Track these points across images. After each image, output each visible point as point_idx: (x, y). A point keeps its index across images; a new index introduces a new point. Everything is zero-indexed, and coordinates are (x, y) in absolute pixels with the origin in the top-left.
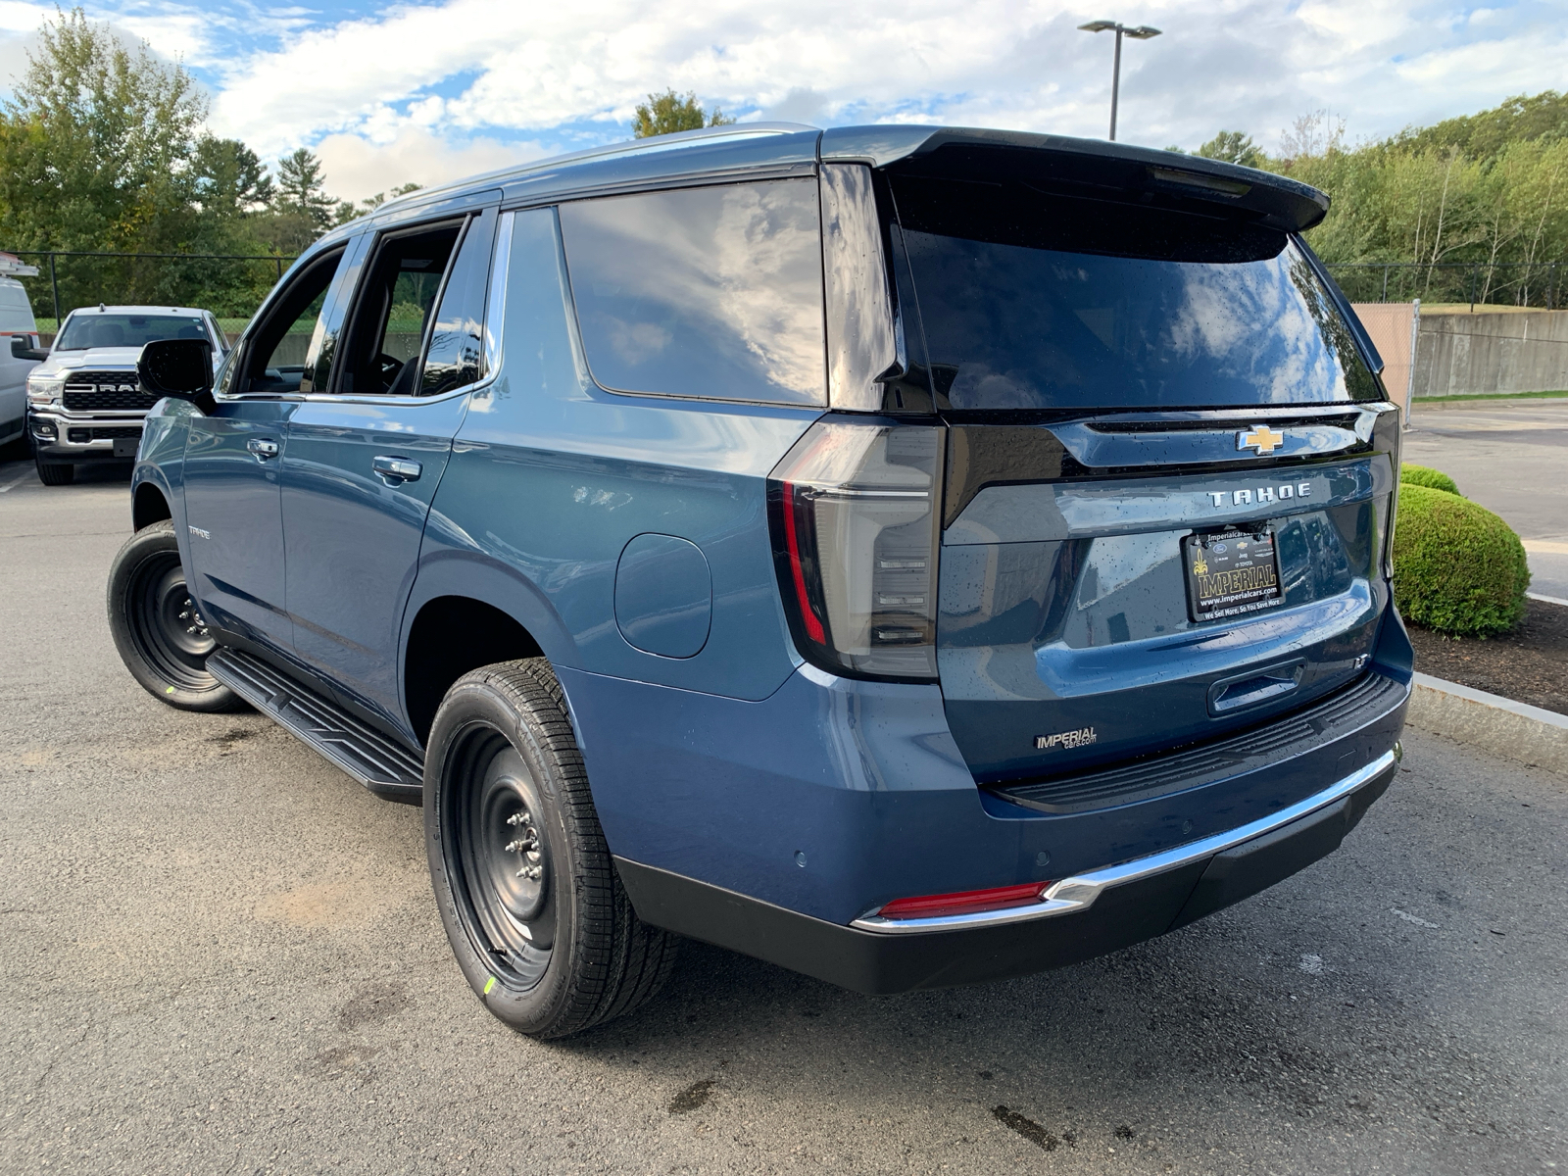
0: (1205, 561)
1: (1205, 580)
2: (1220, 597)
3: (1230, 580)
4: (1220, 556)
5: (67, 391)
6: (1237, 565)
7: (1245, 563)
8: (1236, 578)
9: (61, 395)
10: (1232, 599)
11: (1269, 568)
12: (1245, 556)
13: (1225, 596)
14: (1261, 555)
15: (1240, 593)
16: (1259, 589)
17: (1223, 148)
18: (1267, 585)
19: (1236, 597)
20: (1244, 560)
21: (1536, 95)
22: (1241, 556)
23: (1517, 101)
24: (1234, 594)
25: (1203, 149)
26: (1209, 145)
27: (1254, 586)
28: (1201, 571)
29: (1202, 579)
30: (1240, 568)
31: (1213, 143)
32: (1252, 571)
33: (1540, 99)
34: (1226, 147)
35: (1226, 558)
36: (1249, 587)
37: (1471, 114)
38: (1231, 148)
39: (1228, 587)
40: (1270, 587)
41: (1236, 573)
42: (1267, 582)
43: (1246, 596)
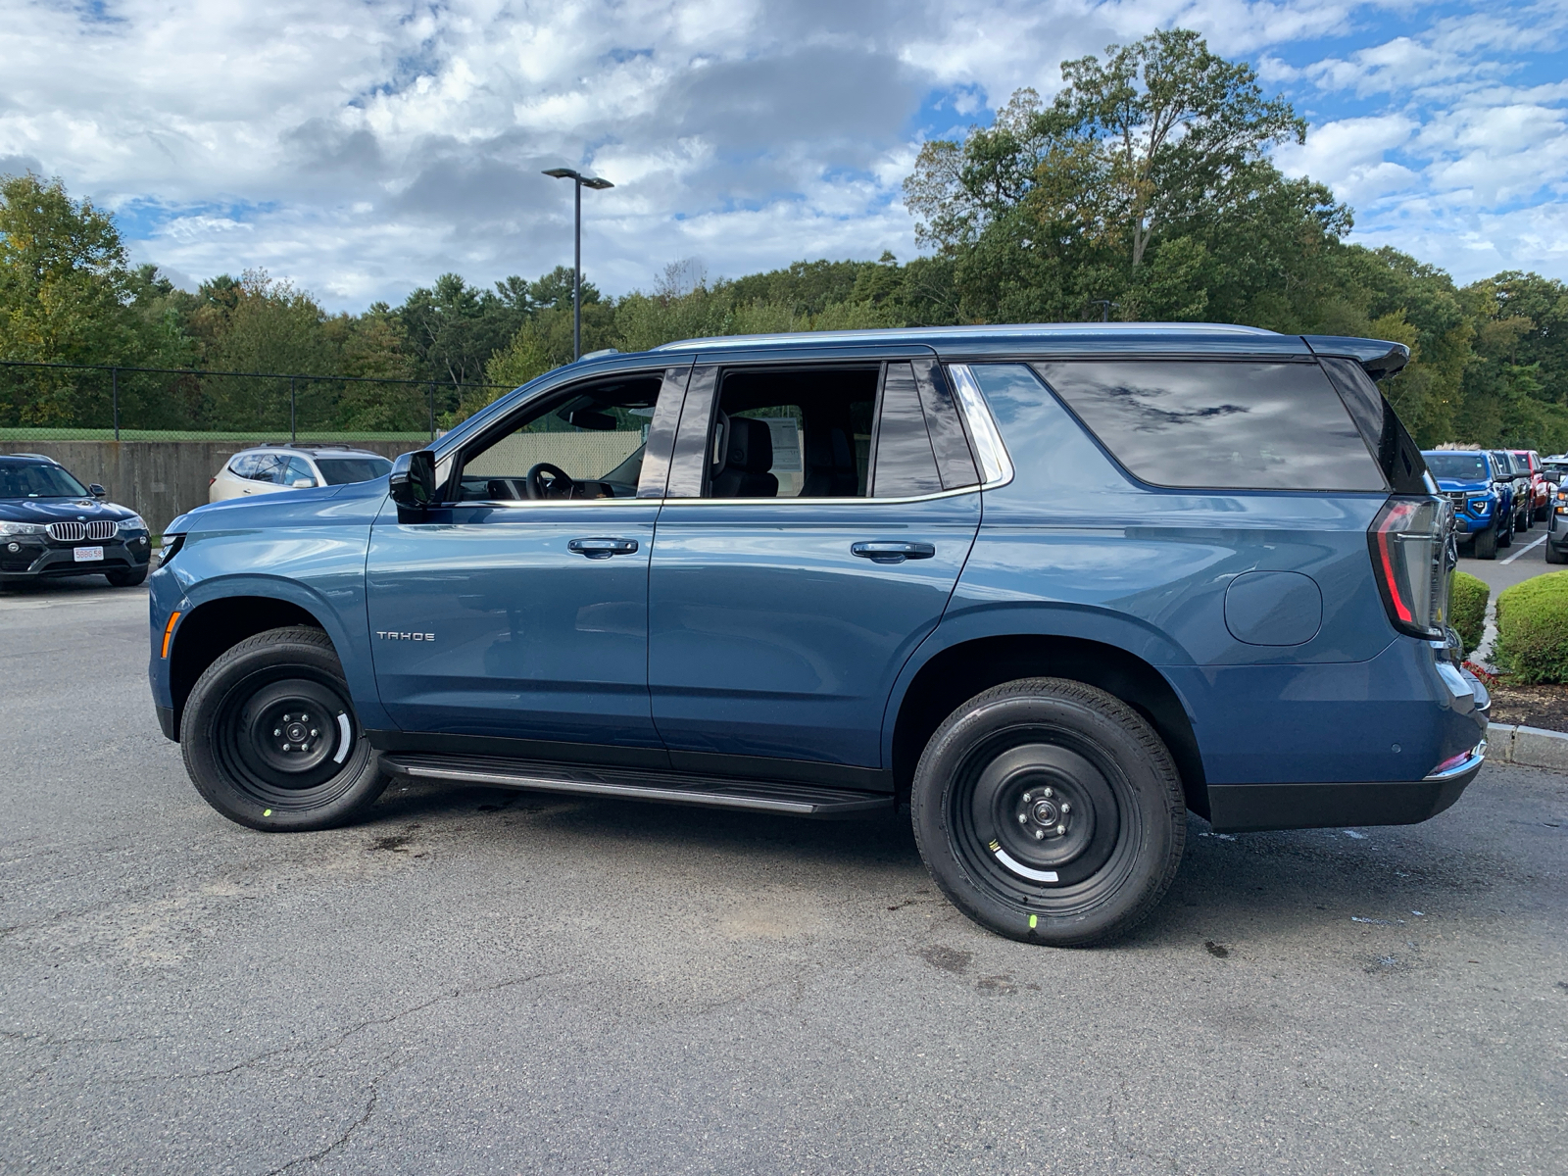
17: (560, 281)
21: (813, 262)
23: (802, 265)
25: (542, 281)
26: (548, 278)
31: (551, 276)
33: (817, 265)
34: (563, 280)
37: (766, 272)
38: (567, 283)
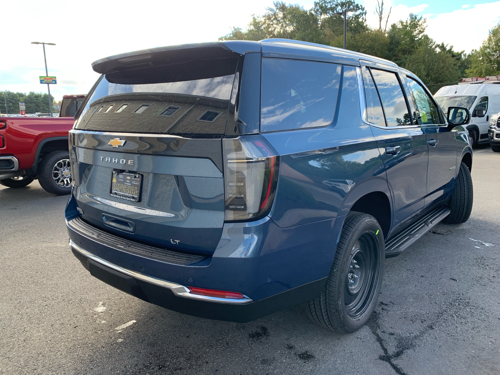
0: (116, 179)
1: (115, 184)
2: (118, 191)
3: (122, 187)
4: (121, 179)
5: (498, 122)
6: (125, 183)
7: (128, 184)
8: (124, 187)
9: (496, 123)
10: (121, 193)
11: (136, 188)
12: (129, 181)
13: (119, 191)
14: (134, 183)
15: (124, 192)
16: (131, 194)
18: (134, 194)
19: (123, 193)
20: (128, 183)
22: (127, 181)
24: (123, 192)
27: (129, 192)
28: (114, 182)
29: (114, 184)
30: (126, 184)
32: (130, 187)
35: (122, 180)
36: (128, 192)
39: (121, 189)
40: (136, 195)
41: (124, 186)
42: (135, 193)
43: (126, 194)
